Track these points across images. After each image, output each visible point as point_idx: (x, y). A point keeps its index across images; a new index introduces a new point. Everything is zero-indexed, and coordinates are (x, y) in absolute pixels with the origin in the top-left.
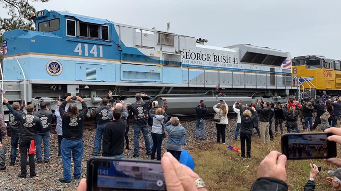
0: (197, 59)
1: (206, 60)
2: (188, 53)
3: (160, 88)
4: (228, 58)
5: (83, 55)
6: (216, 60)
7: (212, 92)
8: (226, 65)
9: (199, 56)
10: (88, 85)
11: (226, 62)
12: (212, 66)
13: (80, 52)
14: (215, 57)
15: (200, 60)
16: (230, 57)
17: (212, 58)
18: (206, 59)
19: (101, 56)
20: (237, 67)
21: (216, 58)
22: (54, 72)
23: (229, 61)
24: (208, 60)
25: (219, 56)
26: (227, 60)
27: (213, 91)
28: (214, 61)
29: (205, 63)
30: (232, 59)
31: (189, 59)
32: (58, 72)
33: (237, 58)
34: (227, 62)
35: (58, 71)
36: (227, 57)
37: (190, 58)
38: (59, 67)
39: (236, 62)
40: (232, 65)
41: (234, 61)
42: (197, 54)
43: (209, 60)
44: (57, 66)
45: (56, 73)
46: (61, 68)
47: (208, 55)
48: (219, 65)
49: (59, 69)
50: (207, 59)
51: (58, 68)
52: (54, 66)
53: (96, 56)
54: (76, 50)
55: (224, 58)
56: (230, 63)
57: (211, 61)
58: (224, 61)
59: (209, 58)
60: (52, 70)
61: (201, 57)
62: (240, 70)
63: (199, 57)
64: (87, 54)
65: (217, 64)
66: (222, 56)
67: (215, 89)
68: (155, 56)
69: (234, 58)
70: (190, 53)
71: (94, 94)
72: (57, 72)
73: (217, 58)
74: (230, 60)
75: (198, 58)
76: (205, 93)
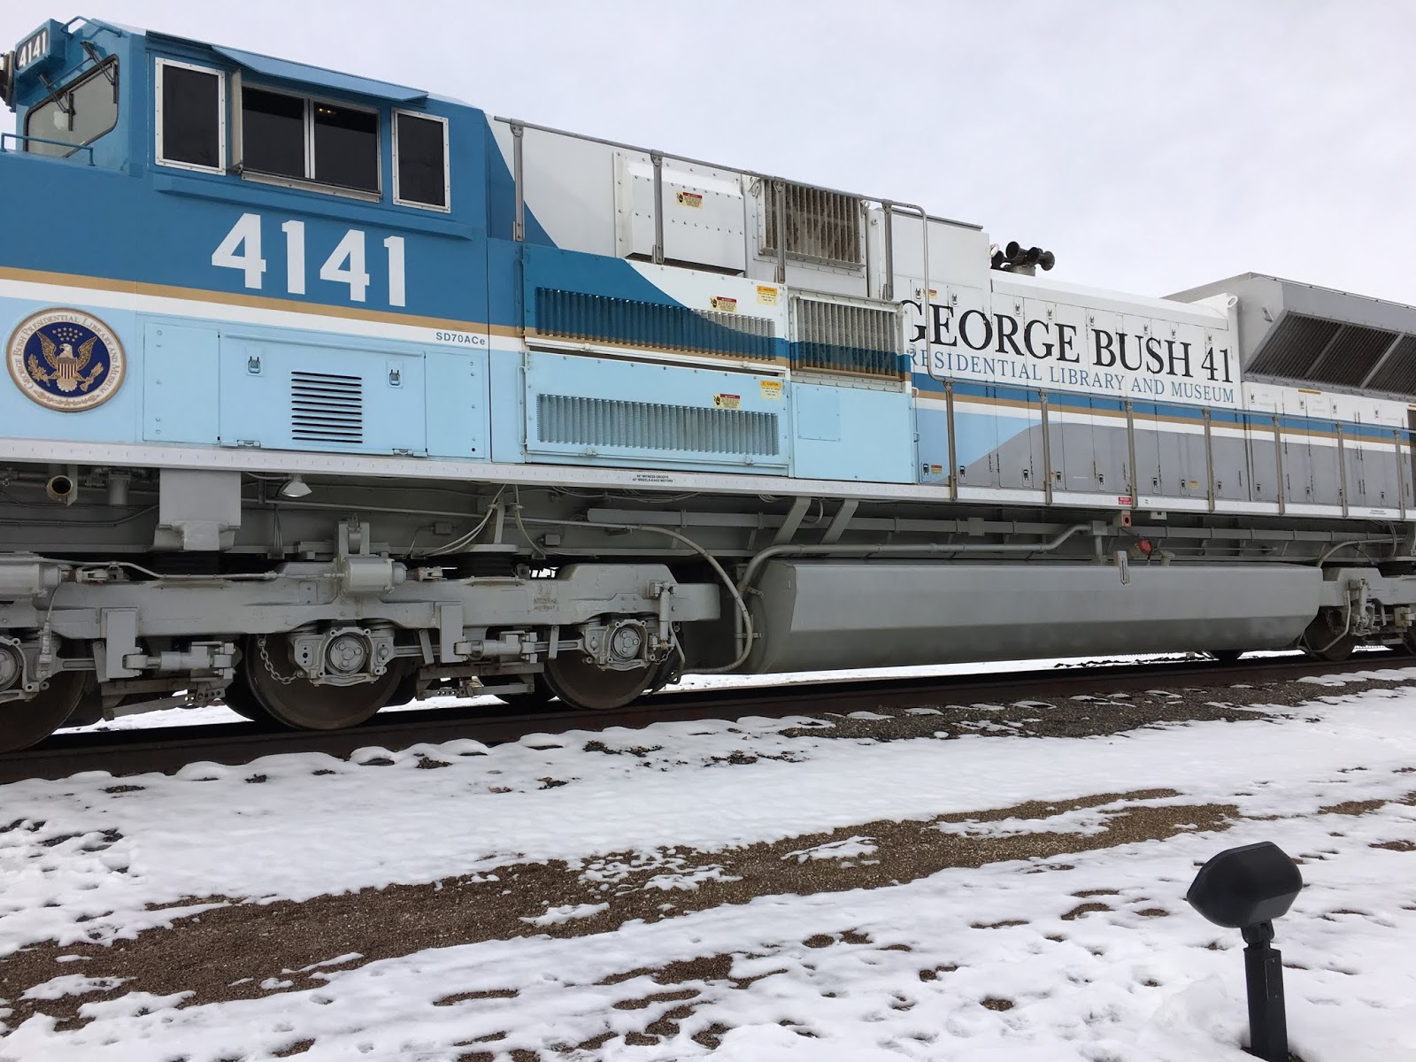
0: (1001, 349)
1: (1049, 353)
2: (943, 314)
3: (783, 504)
4: (1178, 351)
5: (274, 288)
6: (1106, 358)
7: (1094, 537)
8: (1167, 389)
9: (1007, 328)
10: (309, 479)
11: (1167, 368)
12: (1085, 389)
13: (254, 269)
14: (1104, 341)
15: (1018, 352)
16: (1186, 346)
17: (1083, 346)
18: (1049, 347)
19: (397, 296)
20: (1229, 397)
21: (1106, 347)
22: (62, 386)
23: (1179, 366)
24: (1062, 358)
25: (1122, 337)
26: (1171, 358)
27: (1100, 531)
28: (1099, 362)
29: (1046, 373)
30: (1197, 357)
31: (954, 344)
32: (92, 388)
33: (1225, 352)
34: (1172, 372)
35: (90, 381)
36: (1170, 344)
37: (960, 340)
38: (100, 354)
39: (1220, 374)
40: (1198, 389)
41: (1208, 364)
42: (1000, 318)
43: (1069, 354)
44: (85, 349)
45: (78, 392)
46: (116, 363)
47: (1061, 327)
48: (1126, 385)
49: (98, 369)
50: (1056, 351)
51: (92, 365)
52: (68, 348)
53: (358, 294)
54: (223, 257)
55: (1154, 346)
56: (1187, 374)
57: (1077, 361)
58: (1155, 365)
59: (1067, 346)
60: (50, 370)
61: (1019, 338)
62: (1244, 419)
63: (1009, 337)
64: (296, 283)
65: (1115, 382)
66: (1140, 338)
67: (1106, 515)
68: (741, 310)
69: (1211, 352)
70: (958, 314)
71: (354, 536)
72: (84, 387)
73: (1115, 347)
74: (1186, 359)
75: (1005, 340)
76: (1049, 542)
